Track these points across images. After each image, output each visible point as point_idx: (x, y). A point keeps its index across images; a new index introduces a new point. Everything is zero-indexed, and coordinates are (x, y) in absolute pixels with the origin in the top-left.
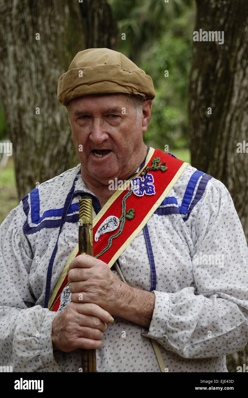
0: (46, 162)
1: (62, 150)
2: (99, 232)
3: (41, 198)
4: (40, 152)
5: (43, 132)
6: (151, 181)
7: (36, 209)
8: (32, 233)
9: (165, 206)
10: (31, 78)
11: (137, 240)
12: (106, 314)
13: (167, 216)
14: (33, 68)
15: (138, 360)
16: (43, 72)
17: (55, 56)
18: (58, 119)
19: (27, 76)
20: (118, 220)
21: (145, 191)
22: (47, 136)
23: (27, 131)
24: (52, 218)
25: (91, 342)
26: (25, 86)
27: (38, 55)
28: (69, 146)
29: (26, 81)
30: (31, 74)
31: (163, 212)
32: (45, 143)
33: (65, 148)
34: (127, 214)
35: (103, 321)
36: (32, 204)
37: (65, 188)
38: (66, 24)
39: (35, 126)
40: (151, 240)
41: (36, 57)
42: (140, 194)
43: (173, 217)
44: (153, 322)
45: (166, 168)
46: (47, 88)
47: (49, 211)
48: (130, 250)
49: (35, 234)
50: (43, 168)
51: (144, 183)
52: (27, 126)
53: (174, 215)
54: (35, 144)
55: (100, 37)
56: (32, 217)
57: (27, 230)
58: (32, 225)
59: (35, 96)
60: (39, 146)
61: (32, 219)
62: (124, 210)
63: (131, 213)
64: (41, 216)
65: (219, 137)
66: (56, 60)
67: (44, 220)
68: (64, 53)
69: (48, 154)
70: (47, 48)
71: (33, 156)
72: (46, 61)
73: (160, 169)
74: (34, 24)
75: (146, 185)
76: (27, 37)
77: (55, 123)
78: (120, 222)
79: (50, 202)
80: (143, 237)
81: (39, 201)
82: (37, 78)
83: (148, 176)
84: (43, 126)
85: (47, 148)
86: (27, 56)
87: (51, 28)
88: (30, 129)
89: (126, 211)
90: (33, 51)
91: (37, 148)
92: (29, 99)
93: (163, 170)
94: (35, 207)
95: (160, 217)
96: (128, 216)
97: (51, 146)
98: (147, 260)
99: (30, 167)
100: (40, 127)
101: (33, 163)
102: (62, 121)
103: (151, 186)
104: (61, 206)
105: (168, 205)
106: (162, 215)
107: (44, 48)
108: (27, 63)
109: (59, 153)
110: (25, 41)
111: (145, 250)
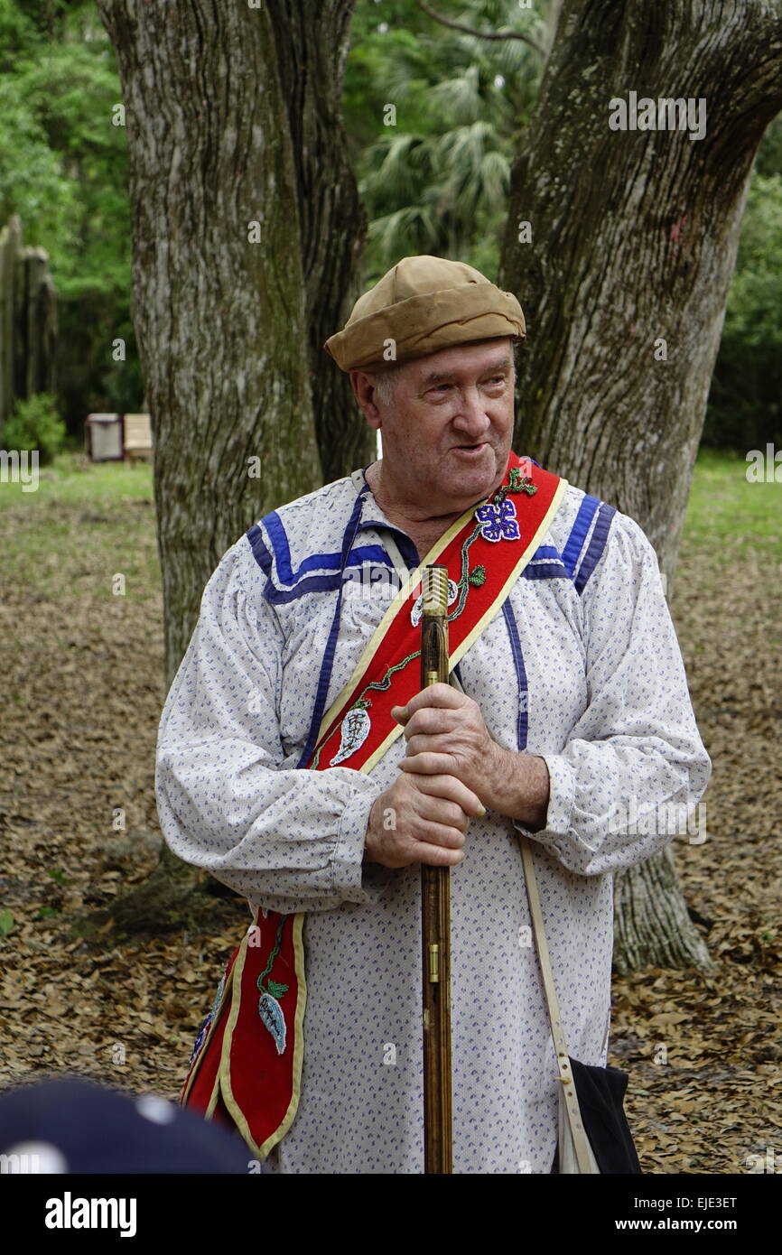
0: (214, 462)
1: (244, 441)
2: (420, 608)
3: (290, 535)
4: (203, 443)
5: (211, 405)
6: (512, 514)
7: (284, 557)
8: (284, 602)
9: (539, 562)
10: (196, 304)
11: (493, 628)
12: (472, 798)
13: (544, 582)
14: (202, 287)
15: (491, 863)
16: (219, 294)
17: (242, 267)
18: (241, 384)
19: (190, 298)
20: (456, 587)
21: (502, 532)
22: (217, 414)
23: (182, 402)
24: (320, 572)
25: (441, 852)
26: (184, 317)
27: (212, 260)
28: (259, 433)
29: (187, 307)
30: (196, 297)
31: (535, 572)
32: (215, 427)
33: (250, 437)
34: (471, 575)
35: (467, 811)
36: (274, 545)
37: (338, 514)
38: (269, 207)
39: (198, 393)
40: (520, 627)
41: (207, 265)
42: (494, 538)
43: (557, 584)
44: (553, 805)
45: (535, 489)
46: (225, 324)
47: (312, 558)
48: (482, 649)
49: (288, 605)
50: (207, 470)
51: (499, 516)
52: (182, 392)
53: (559, 580)
54: (196, 426)
55: (331, 237)
56: (278, 571)
57: (272, 596)
58: (280, 587)
59: (203, 337)
60: (201, 431)
61: (280, 577)
62: (465, 569)
63: (479, 574)
64: (295, 570)
65: (534, 438)
66: (244, 273)
67: (305, 576)
68: (260, 261)
69: (218, 446)
70: (230, 250)
71: (189, 448)
72: (225, 274)
73: (525, 492)
74: (209, 203)
75: (503, 520)
76: (195, 226)
77: (234, 389)
78: (460, 590)
79: (310, 542)
80: (502, 620)
81: (287, 541)
82: (208, 304)
83: (507, 503)
84: (213, 394)
85: (215, 435)
86: (192, 262)
87: (239, 212)
88: (187, 397)
89: (470, 570)
90: (203, 254)
91: (197, 434)
92: (189, 342)
93: (531, 492)
94: (282, 553)
95: (531, 583)
96: (473, 579)
97: (225, 433)
98: (511, 668)
99: (182, 468)
100: (206, 396)
101: (188, 460)
102: (247, 387)
103: (511, 522)
104: (335, 548)
105: (546, 561)
106: (533, 578)
107: (224, 248)
108: (191, 273)
109: (237, 445)
110: (190, 232)
111: (509, 649)
